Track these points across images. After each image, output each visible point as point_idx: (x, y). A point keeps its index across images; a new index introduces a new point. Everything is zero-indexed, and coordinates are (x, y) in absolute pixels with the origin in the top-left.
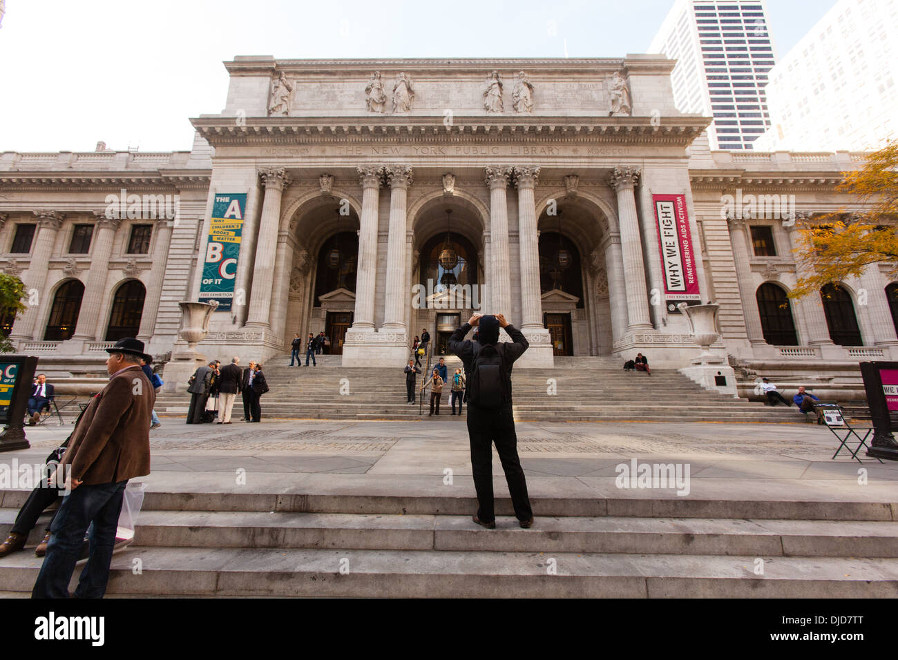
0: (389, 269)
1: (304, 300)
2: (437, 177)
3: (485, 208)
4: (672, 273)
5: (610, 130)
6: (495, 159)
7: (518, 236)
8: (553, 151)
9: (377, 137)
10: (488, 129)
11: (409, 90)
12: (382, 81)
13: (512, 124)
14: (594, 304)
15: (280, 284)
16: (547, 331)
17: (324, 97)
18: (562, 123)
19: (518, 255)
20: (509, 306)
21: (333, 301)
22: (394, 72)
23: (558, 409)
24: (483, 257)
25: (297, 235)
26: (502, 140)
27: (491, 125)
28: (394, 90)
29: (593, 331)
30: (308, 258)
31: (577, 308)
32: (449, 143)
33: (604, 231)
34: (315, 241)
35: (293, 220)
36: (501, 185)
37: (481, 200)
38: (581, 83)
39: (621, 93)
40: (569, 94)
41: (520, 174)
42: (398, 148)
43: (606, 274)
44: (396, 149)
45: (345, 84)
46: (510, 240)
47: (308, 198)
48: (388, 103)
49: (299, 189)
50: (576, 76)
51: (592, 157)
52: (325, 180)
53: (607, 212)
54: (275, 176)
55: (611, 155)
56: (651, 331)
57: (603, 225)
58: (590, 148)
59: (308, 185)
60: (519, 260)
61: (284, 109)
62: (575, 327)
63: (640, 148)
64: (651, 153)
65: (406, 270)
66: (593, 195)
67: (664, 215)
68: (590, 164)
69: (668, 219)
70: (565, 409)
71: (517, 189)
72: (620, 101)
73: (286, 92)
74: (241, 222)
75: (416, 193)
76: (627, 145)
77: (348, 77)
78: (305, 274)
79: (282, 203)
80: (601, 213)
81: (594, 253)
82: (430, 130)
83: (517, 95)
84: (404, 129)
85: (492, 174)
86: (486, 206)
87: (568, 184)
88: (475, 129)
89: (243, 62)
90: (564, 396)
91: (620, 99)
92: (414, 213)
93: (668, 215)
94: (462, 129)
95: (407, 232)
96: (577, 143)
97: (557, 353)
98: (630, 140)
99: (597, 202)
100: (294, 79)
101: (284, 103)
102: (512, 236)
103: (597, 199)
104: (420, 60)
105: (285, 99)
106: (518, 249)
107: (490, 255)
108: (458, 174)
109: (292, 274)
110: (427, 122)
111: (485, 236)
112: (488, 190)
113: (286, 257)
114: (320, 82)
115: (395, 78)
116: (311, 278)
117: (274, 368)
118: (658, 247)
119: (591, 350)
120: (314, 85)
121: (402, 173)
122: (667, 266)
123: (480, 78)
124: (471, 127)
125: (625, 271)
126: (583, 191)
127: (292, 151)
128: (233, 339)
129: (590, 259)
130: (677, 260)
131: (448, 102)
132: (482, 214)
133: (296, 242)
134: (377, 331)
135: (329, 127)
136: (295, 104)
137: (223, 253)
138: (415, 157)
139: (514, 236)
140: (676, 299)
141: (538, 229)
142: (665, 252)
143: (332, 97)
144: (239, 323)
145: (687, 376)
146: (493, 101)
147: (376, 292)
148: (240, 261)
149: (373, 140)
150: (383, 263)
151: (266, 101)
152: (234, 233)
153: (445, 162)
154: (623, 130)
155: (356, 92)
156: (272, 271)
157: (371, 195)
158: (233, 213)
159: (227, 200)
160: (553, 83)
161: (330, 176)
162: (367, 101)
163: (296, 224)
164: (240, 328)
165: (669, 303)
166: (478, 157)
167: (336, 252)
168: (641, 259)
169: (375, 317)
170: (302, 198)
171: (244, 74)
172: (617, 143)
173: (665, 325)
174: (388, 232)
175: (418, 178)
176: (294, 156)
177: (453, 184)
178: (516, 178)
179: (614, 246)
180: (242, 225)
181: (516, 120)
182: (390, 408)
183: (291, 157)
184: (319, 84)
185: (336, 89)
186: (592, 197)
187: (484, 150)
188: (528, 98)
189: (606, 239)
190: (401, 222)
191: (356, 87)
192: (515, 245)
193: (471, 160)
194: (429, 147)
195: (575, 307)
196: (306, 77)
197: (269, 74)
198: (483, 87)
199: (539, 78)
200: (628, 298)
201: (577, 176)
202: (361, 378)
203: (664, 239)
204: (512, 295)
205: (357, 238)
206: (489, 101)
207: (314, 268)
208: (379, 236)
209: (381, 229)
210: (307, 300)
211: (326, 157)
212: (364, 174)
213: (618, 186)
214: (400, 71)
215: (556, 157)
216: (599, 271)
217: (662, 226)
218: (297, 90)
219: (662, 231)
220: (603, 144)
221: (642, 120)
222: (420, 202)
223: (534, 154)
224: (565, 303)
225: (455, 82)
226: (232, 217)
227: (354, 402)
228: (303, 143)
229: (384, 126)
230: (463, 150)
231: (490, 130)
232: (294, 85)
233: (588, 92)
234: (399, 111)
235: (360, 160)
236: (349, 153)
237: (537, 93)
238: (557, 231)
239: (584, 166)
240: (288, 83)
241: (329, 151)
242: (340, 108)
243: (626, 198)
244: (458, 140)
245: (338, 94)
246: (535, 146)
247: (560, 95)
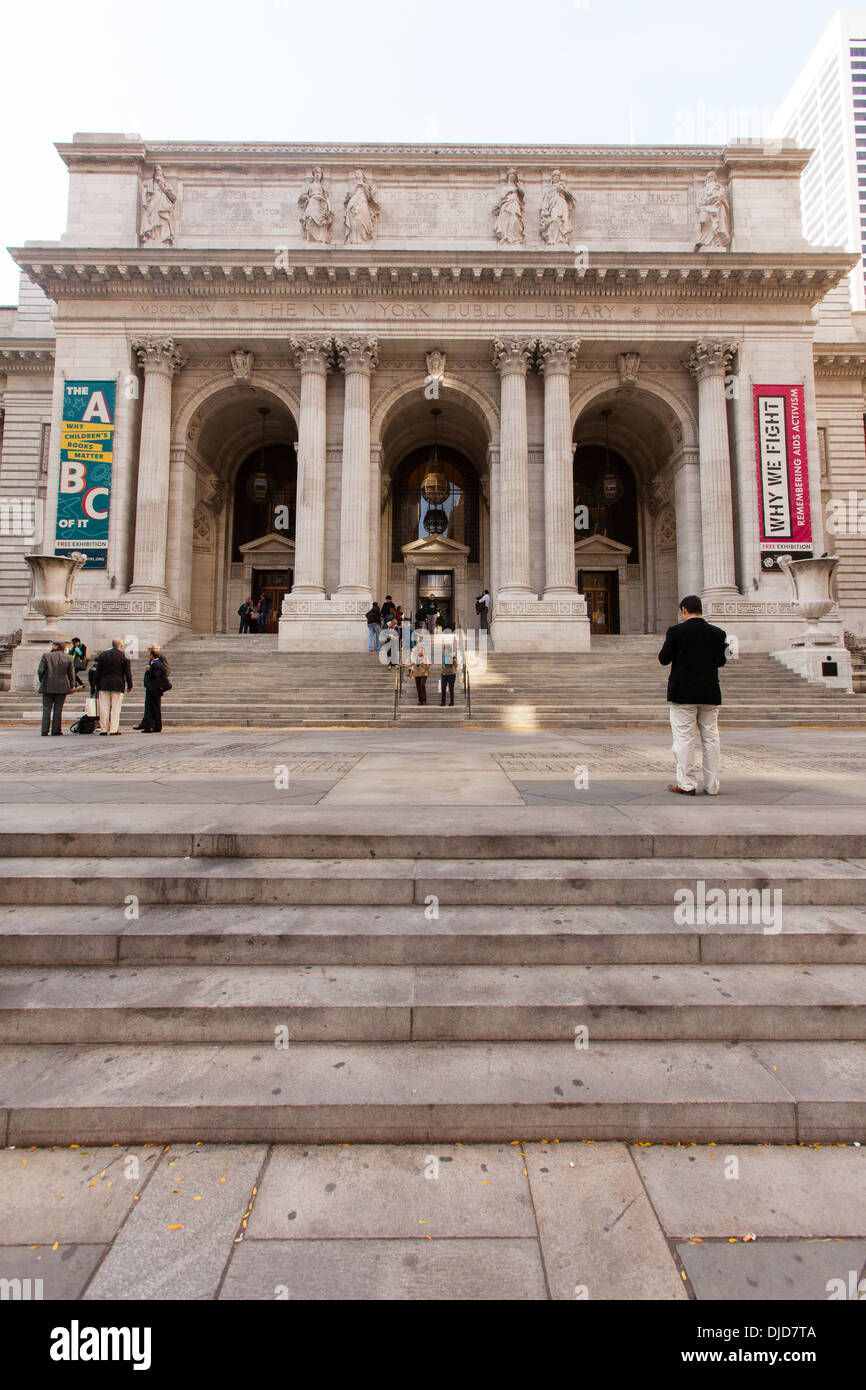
0: (344, 504)
1: (217, 553)
2: (419, 356)
3: (493, 407)
4: (773, 510)
5: (695, 275)
6: (510, 326)
7: (542, 452)
8: (602, 312)
9: (320, 285)
10: (498, 273)
11: (370, 201)
12: (326, 184)
13: (538, 266)
14: (653, 557)
15: (180, 528)
16: (583, 597)
17: (230, 212)
18: (619, 263)
19: (542, 481)
20: (527, 561)
21: (259, 553)
22: (346, 169)
23: (594, 710)
24: (488, 483)
25: (200, 449)
26: (522, 292)
27: (504, 266)
28: (346, 203)
29: (650, 596)
30: (219, 486)
31: (628, 562)
32: (436, 298)
33: (675, 444)
34: (229, 459)
35: (193, 425)
36: (518, 370)
37: (486, 394)
38: (652, 192)
39: (716, 210)
40: (633, 212)
41: (548, 350)
42: (355, 305)
43: (674, 511)
44: (351, 307)
45: (265, 189)
46: (529, 458)
47: (214, 389)
48: (337, 227)
49: (198, 373)
50: (646, 179)
51: (664, 322)
52: (239, 359)
53: (681, 414)
54: (159, 352)
55: (693, 319)
56: (736, 597)
57: (673, 434)
58: (661, 306)
59: (212, 367)
60: (542, 491)
61: (165, 234)
62: (624, 592)
63: (740, 306)
64: (756, 317)
65: (370, 504)
66: (661, 385)
67: (769, 418)
68: (659, 334)
69: (774, 425)
70: (604, 711)
71: (542, 376)
72: (715, 225)
73: (166, 204)
74: (111, 428)
75: (383, 382)
76: (720, 302)
77: (269, 176)
78: (217, 512)
79: (174, 397)
80: (672, 415)
81: (658, 479)
82: (405, 274)
83: (547, 213)
84: (363, 273)
85: (504, 350)
86: (494, 404)
87: (623, 367)
88: (477, 273)
89: (90, 146)
90: (603, 691)
91: (715, 221)
92: (382, 414)
93: (775, 418)
94: (456, 273)
95: (371, 445)
96: (640, 299)
97: (595, 630)
98: (724, 293)
99: (667, 398)
100: (179, 179)
101: (164, 223)
102: (533, 452)
103: (666, 392)
104: (387, 146)
105: (166, 216)
106: (543, 472)
107: (499, 482)
108: (450, 350)
109: (197, 511)
110: (402, 260)
111: (491, 453)
112: (497, 378)
113: (186, 485)
114: (223, 186)
115: (346, 181)
116: (225, 518)
117: (177, 653)
118: (755, 469)
119: (646, 625)
120: (213, 192)
121: (363, 348)
122: (767, 498)
123: (487, 182)
124: (471, 270)
125: (703, 507)
126: (645, 379)
127: (183, 310)
128: (114, 612)
129: (651, 488)
130: (782, 490)
131: (434, 225)
132: (488, 416)
133: (198, 459)
134: (329, 598)
135: (241, 268)
136: (182, 225)
137: (86, 477)
138: (383, 321)
139: (537, 452)
140: (776, 550)
141: (574, 442)
142: (765, 477)
143: (243, 214)
144: (119, 587)
145: (783, 662)
146: (508, 225)
147: (326, 539)
148: (113, 491)
149: (313, 292)
150: (336, 494)
151: (134, 219)
152: (101, 446)
153: (429, 330)
154: (716, 276)
155: (283, 204)
156: (165, 507)
157: (313, 386)
158: (96, 414)
159: (84, 391)
160: (607, 192)
161: (247, 353)
162: (301, 221)
163: (198, 431)
164: (121, 594)
165: (765, 555)
166: (483, 321)
167: (261, 477)
168: (728, 488)
169: (325, 578)
170: (204, 388)
171: (93, 168)
172: (703, 299)
173: (757, 588)
174: (342, 445)
175: (389, 357)
176: (187, 317)
177: (442, 368)
178: (542, 357)
179: (688, 468)
180: (112, 433)
181: (545, 257)
182: (350, 710)
183: (184, 320)
184: (220, 189)
185: (249, 200)
186: (660, 388)
187: (492, 309)
188: (565, 218)
189: (677, 457)
190: (361, 430)
191: (282, 195)
192: (537, 466)
193: (472, 326)
194: (404, 304)
195: (625, 561)
196: (198, 175)
197: (136, 168)
198: (493, 199)
199: (585, 182)
200: (704, 549)
201: (638, 354)
202: (308, 668)
203: (766, 458)
204: (532, 543)
205: (293, 455)
206: (503, 224)
207: (229, 501)
208: (328, 451)
209: (331, 441)
210: (222, 552)
211: (240, 320)
212: (300, 349)
213: (701, 371)
214: (356, 168)
215: (605, 322)
216: (664, 506)
217: (764, 436)
218: (185, 199)
219: (764, 444)
220: (681, 299)
221: (747, 259)
222: (392, 395)
223: (572, 318)
224: (610, 556)
225: (447, 188)
226: (96, 420)
227: (298, 702)
228: (202, 296)
229: (332, 266)
230: (460, 310)
231: (503, 275)
232: (179, 190)
233: (662, 208)
234: (354, 240)
235: (294, 325)
236: (277, 314)
237: (579, 209)
238: (602, 444)
239: (650, 337)
240: (169, 186)
241: (244, 309)
242: (257, 233)
243: (712, 391)
244: (451, 292)
245: (253, 208)
246: (574, 304)
247: (618, 214)
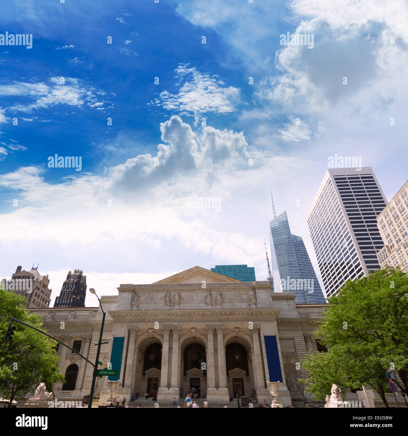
0: (173, 363)
6: (209, 323)
8: (229, 320)
10: (206, 314)
11: (179, 296)
12: (170, 293)
13: (214, 312)
16: (227, 389)
19: (218, 359)
21: (150, 373)
22: (174, 290)
25: (139, 349)
26: (211, 316)
27: (207, 312)
28: (174, 297)
30: (142, 356)
32: (193, 317)
36: (211, 333)
37: (205, 337)
38: (239, 292)
40: (235, 297)
41: (217, 329)
42: (176, 319)
45: (157, 293)
47: (144, 336)
48: (172, 302)
49: (141, 333)
50: (237, 290)
51: (243, 322)
52: (150, 330)
53: (250, 341)
54: (134, 330)
58: (242, 318)
59: (144, 331)
60: (218, 361)
61: (137, 305)
62: (245, 384)
63: (260, 318)
64: (263, 320)
68: (242, 325)
71: (217, 334)
72: (252, 300)
73: (137, 298)
75: (182, 334)
76: (255, 317)
81: (249, 354)
83: (216, 299)
84: (178, 314)
85: (208, 329)
86: (206, 339)
87: (236, 331)
89: (123, 288)
92: (181, 342)
94: (197, 313)
95: (179, 349)
96: (237, 317)
101: (136, 302)
108: (196, 327)
111: (206, 350)
113: (136, 359)
116: (142, 364)
121: (177, 329)
123: (204, 291)
124: (200, 313)
127: (139, 321)
131: (192, 300)
132: (205, 342)
133: (139, 352)
134: (169, 389)
135: (153, 314)
136: (140, 302)
138: (181, 323)
141: (225, 349)
147: (168, 373)
150: (171, 361)
153: (192, 325)
154: (252, 313)
155: (161, 297)
157: (166, 337)
160: (229, 292)
162: (165, 301)
166: (203, 322)
169: (168, 384)
170: (142, 336)
175: (182, 329)
177: (195, 331)
178: (216, 331)
179: (252, 354)
181: (215, 310)
183: (139, 323)
184: (148, 294)
186: (245, 335)
187: (205, 320)
188: (220, 299)
190: (176, 347)
191: (161, 295)
193: (201, 323)
194: (186, 319)
195: (245, 375)
196: (144, 291)
198: (205, 295)
199: (224, 290)
205: (161, 352)
206: (207, 301)
208: (169, 351)
209: (170, 348)
210: (141, 373)
211: (151, 323)
212: (164, 329)
215: (230, 322)
218: (141, 296)
220: (246, 317)
221: (258, 310)
223: (222, 321)
224: (240, 374)
225: (195, 292)
228: (143, 318)
229: (171, 313)
230: (198, 320)
233: (242, 295)
234: (176, 305)
235: (163, 324)
237: (224, 296)
239: (240, 325)
240: (138, 295)
241: (152, 320)
243: (255, 337)
244: (196, 316)
245: (155, 297)
246: (223, 318)
247: (232, 297)
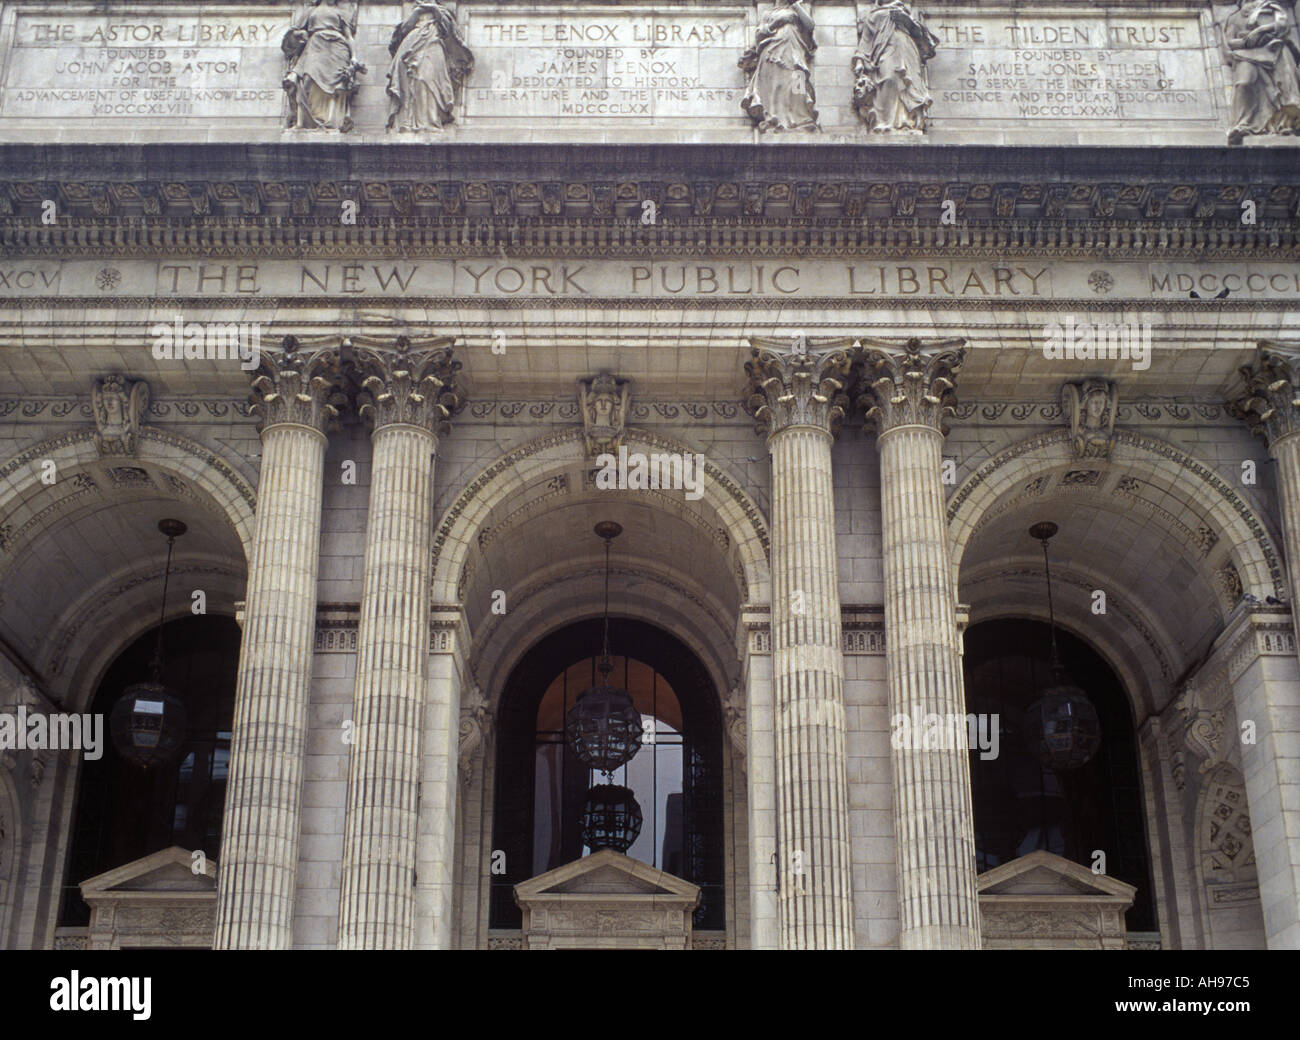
2: (558, 389)
3: (749, 514)
6: (787, 316)
7: (879, 627)
8: (1014, 282)
9: (321, 222)
11: (450, 43)
13: (854, 177)
14: (1197, 912)
18: (1048, 172)
26: (815, 236)
27: (770, 177)
28: (394, 47)
32: (605, 251)
36: (812, 420)
39: (1272, 56)
41: (884, 371)
44: (395, 273)
48: (370, 96)
49: (8, 431)
51: (1171, 306)
53: (1231, 530)
55: (1243, 296)
58: (1160, 268)
59: (43, 418)
68: (1160, 335)
75: (470, 452)
82: (528, 198)
83: (869, 67)
84: (428, 195)
85: (776, 372)
86: (754, 509)
91: (1271, 80)
92: (464, 532)
96: (1106, 253)
102: (856, 626)
107: (771, 707)
108: (639, 374)
111: (747, 629)
112: (763, 443)
121: (419, 368)
126: (1137, 445)
129: (1175, 723)
131: (601, 91)
132: (738, 537)
138: (473, 303)
139: (866, 627)
141: (961, 601)
146: (779, 90)
149: (304, 238)
153: (586, 325)
155: (248, 53)
162: (288, 85)
166: (723, 306)
170: (19, 468)
174: (359, 609)
175: (481, 391)
178: (871, 388)
181: (869, 159)
185: (169, 41)
187: (744, 276)
188: (913, 75)
191: (246, 32)
192: (868, 665)
193: (691, 315)
195: (1120, 925)
201: (1111, 384)
206: (766, 89)
208: (320, 624)
209: (333, 600)
211: (119, 302)
212: (265, 371)
215: (1024, 304)
216: (1214, 773)
220: (1208, 253)
222: (487, 493)
223: (940, 295)
224: (1078, 909)
228: (30, 250)
230: (659, 280)
231: (767, 198)
233: (1143, 56)
234: (409, 126)
236: (211, 289)
237: (945, 59)
241: (132, 277)
244: (640, 236)
245: (176, 59)
246: (946, 265)
